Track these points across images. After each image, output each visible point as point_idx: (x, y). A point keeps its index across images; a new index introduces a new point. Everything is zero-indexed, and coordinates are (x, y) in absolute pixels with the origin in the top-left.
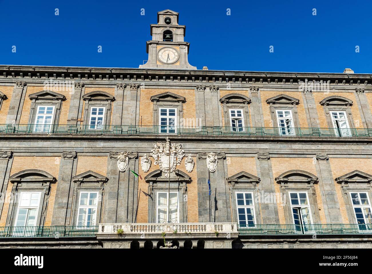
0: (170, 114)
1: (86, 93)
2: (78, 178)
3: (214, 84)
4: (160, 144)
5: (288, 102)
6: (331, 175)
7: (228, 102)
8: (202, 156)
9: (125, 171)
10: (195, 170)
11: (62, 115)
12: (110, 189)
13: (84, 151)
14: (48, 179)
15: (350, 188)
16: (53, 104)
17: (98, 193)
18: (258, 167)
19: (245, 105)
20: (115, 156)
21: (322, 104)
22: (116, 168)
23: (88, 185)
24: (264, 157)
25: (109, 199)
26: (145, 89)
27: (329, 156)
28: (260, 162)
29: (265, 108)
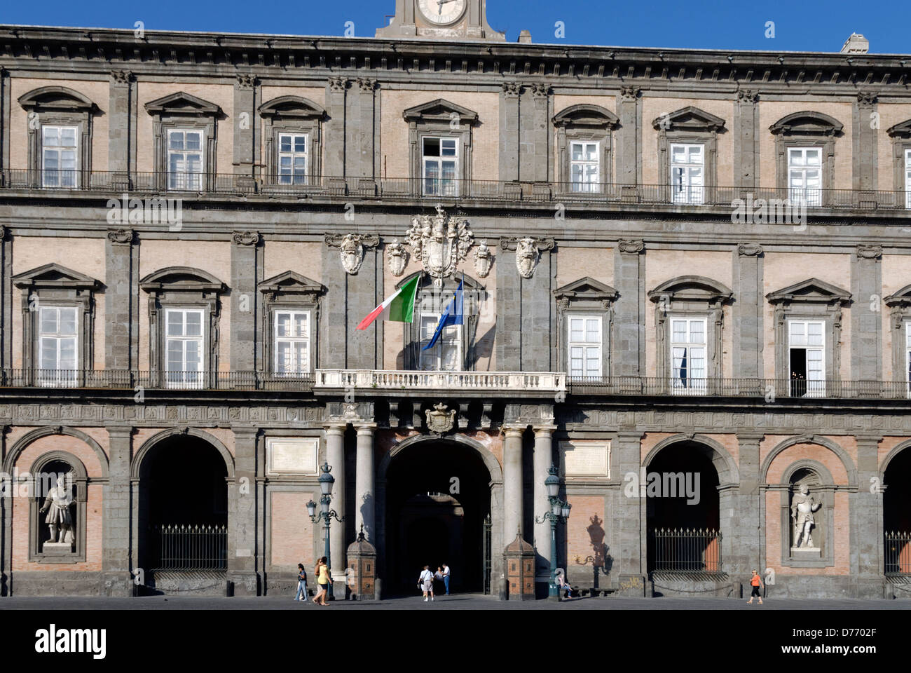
0: (446, 153)
1: (265, 102)
2: (268, 284)
4: (423, 219)
5: (701, 125)
6: (759, 286)
7: (568, 126)
8: (507, 245)
9: (356, 273)
10: (494, 273)
11: (220, 152)
12: (331, 307)
13: (275, 231)
14: (213, 287)
15: (792, 312)
16: (200, 126)
17: (308, 313)
18: (616, 269)
19: (606, 132)
20: (336, 243)
21: (775, 131)
22: (340, 266)
23: (287, 298)
24: (633, 248)
25: (329, 325)
26: (391, 92)
27: (765, 248)
28: (624, 259)
29: (650, 138)
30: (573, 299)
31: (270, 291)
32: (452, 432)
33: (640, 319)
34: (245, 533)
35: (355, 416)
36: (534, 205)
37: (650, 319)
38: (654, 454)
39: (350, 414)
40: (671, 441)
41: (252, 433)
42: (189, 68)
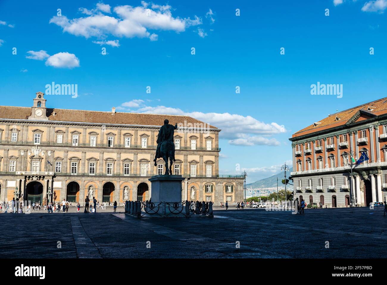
0: (38, 136)
2: (9, 157)
3: (54, 126)
4: (34, 147)
5: (77, 133)
7: (57, 132)
8: (47, 151)
10: (45, 155)
11: (3, 136)
12: (19, 161)
13: (11, 149)
14: (1, 157)
15: (90, 162)
17: (15, 161)
18: (63, 155)
19: (63, 134)
20: (20, 151)
21: (89, 134)
23: (12, 159)
24: (66, 152)
26: (30, 127)
27: (86, 152)
29: (70, 134)
30: (56, 159)
32: (37, 180)
35: (22, 178)
36: (51, 145)
37: (68, 162)
38: (68, 184)
40: (71, 181)
41: (5, 180)
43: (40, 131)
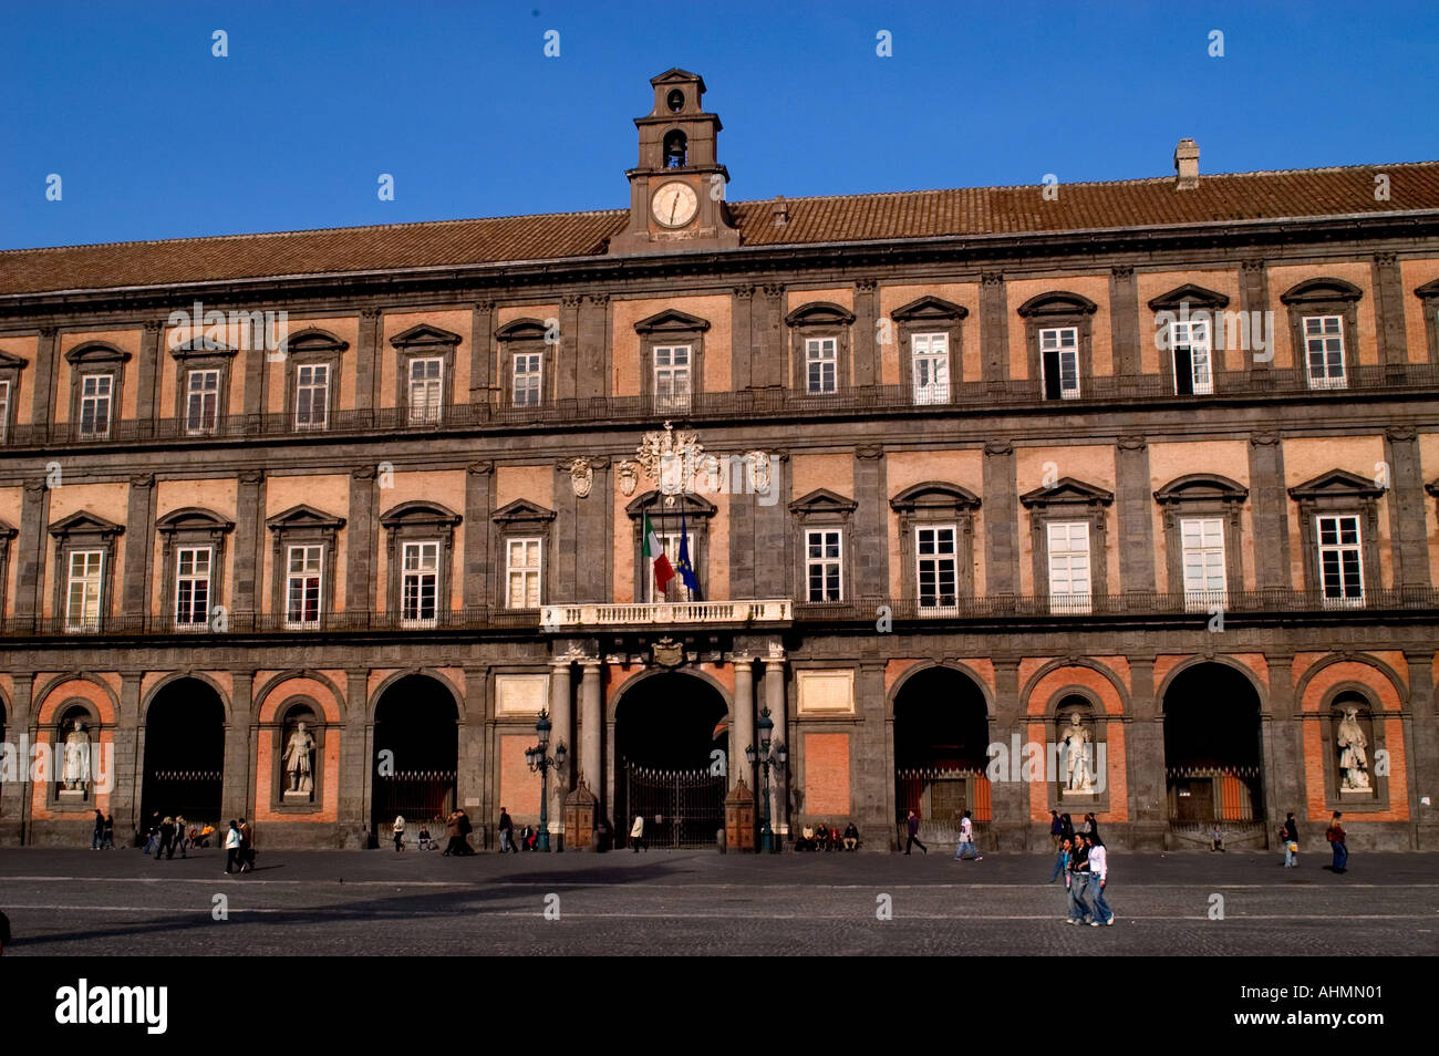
0: (677, 361)
1: (500, 325)
2: (500, 513)
3: (775, 278)
4: (652, 435)
5: (942, 312)
6: (1013, 486)
7: (802, 324)
9: (587, 497)
11: (458, 378)
12: (561, 534)
13: (507, 457)
14: (448, 519)
15: (1049, 515)
16: (439, 354)
17: (539, 540)
18: (856, 476)
19: (843, 328)
20: (567, 466)
21: (1022, 312)
22: (570, 490)
23: (519, 525)
24: (872, 453)
25: (560, 552)
26: (623, 303)
27: (1015, 444)
28: (863, 464)
29: (887, 331)
30: (808, 512)
31: (502, 520)
32: (681, 665)
33: (882, 530)
34: (474, 780)
35: (579, 654)
36: (763, 415)
37: (893, 529)
38: (900, 684)
39: (574, 653)
40: (919, 668)
41: (483, 671)
42: (431, 298)
43: (685, 326)
